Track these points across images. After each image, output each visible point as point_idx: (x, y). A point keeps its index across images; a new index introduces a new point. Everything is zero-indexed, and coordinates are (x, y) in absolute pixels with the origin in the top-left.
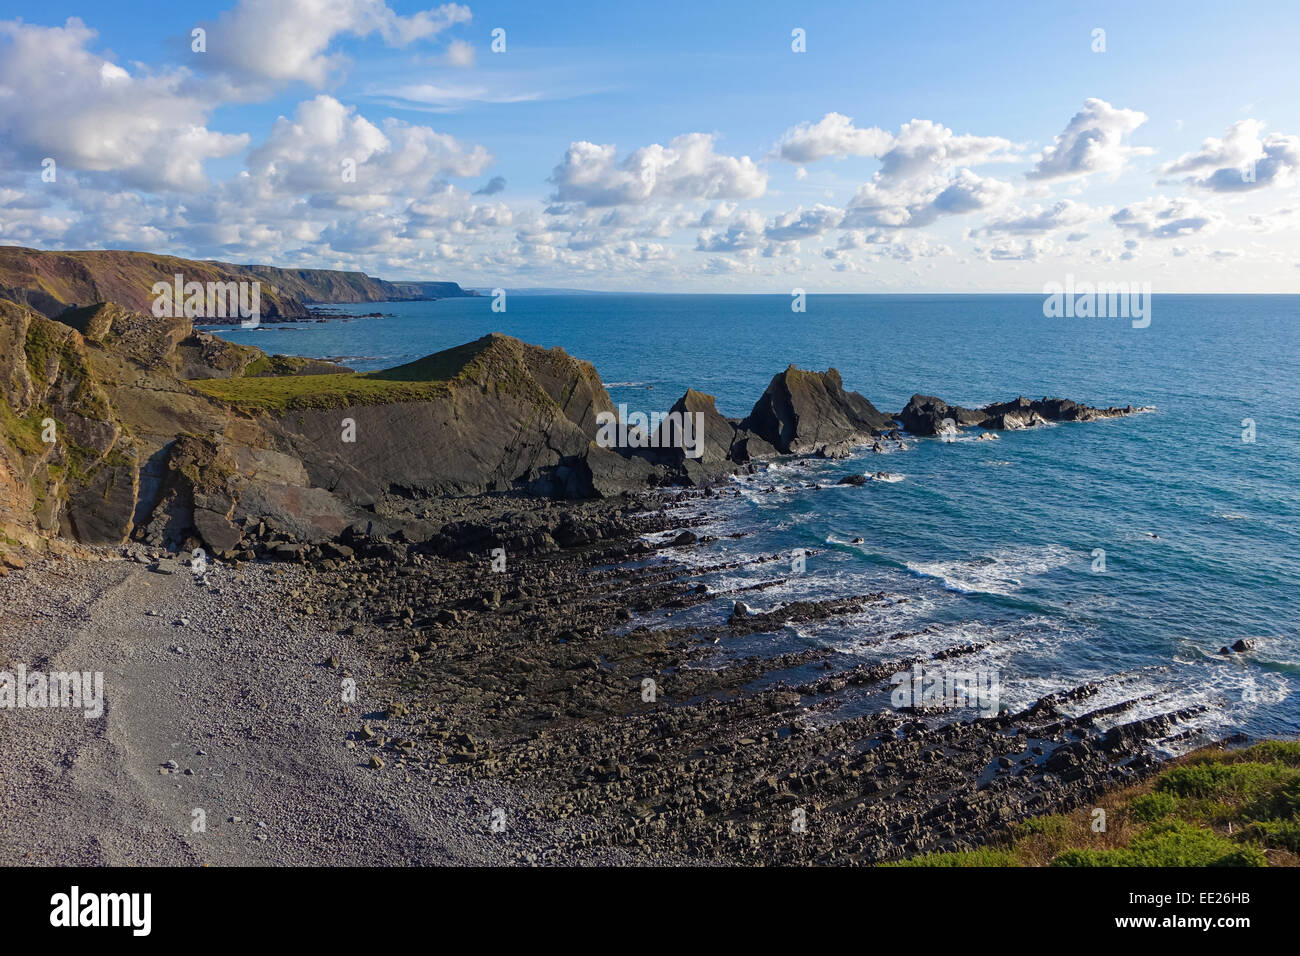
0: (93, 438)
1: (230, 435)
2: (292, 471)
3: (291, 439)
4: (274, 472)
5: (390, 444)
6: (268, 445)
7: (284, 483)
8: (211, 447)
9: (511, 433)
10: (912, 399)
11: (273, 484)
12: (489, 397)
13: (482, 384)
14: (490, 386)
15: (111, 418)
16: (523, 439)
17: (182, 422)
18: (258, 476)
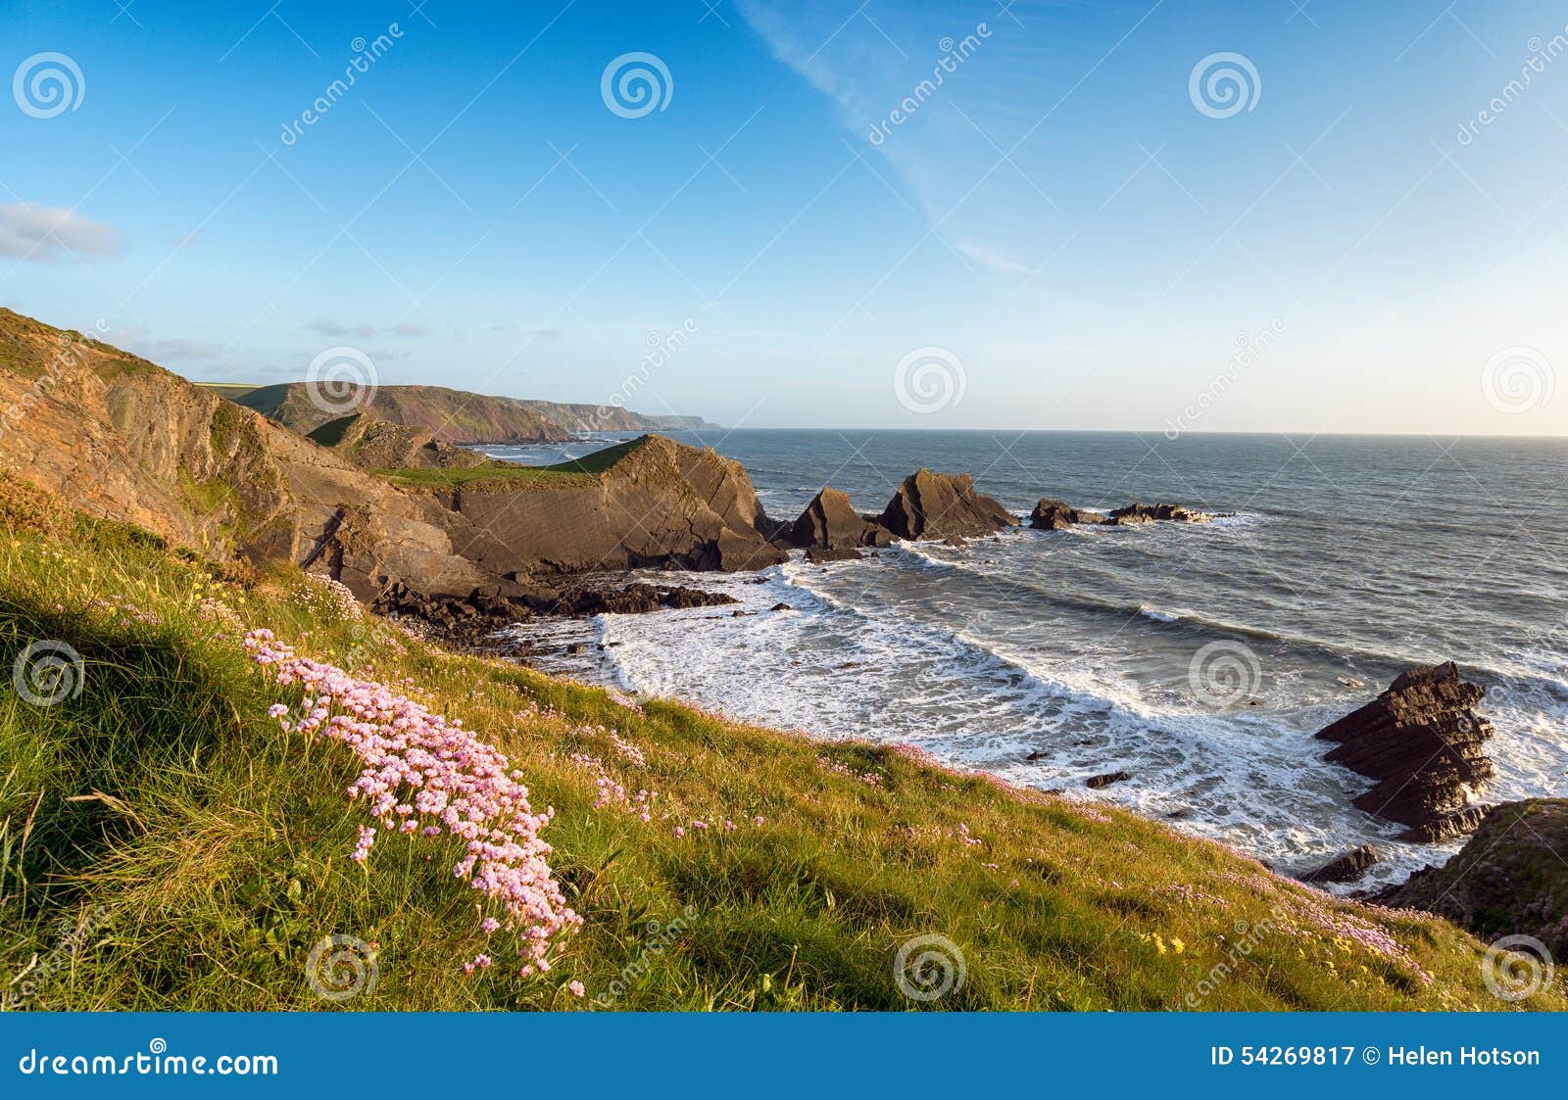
0: (261, 504)
1: (384, 507)
2: (436, 539)
3: (448, 515)
4: (419, 539)
5: (544, 525)
6: (417, 517)
7: (427, 550)
8: (365, 516)
9: (657, 520)
10: (1039, 504)
11: (417, 551)
12: (638, 487)
13: (634, 476)
14: (641, 478)
15: (280, 487)
16: (668, 525)
17: (343, 495)
18: (404, 543)
